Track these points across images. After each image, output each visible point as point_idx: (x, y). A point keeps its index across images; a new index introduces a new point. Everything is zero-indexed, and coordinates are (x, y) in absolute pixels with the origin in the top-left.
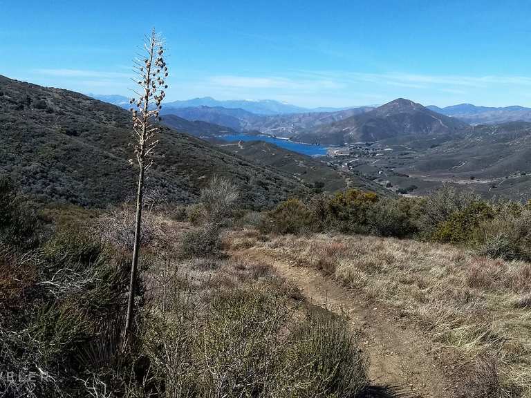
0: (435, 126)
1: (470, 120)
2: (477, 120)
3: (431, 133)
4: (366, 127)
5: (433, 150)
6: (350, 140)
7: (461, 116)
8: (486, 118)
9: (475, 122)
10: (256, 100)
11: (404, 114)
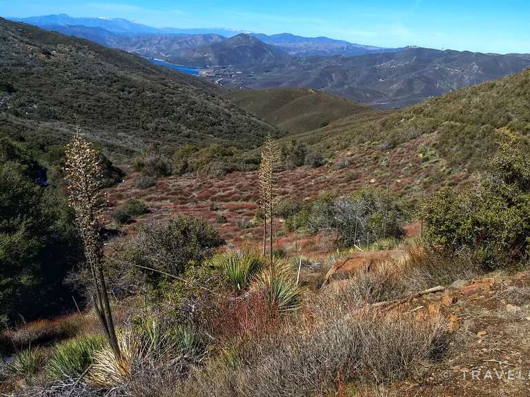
0: (267, 56)
1: (289, 49)
2: (295, 49)
3: (264, 61)
4: (221, 55)
5: (267, 74)
6: (211, 64)
7: (283, 44)
8: (301, 47)
9: (293, 51)
10: (108, 19)
11: (246, 47)
